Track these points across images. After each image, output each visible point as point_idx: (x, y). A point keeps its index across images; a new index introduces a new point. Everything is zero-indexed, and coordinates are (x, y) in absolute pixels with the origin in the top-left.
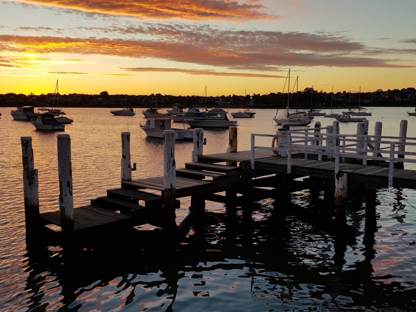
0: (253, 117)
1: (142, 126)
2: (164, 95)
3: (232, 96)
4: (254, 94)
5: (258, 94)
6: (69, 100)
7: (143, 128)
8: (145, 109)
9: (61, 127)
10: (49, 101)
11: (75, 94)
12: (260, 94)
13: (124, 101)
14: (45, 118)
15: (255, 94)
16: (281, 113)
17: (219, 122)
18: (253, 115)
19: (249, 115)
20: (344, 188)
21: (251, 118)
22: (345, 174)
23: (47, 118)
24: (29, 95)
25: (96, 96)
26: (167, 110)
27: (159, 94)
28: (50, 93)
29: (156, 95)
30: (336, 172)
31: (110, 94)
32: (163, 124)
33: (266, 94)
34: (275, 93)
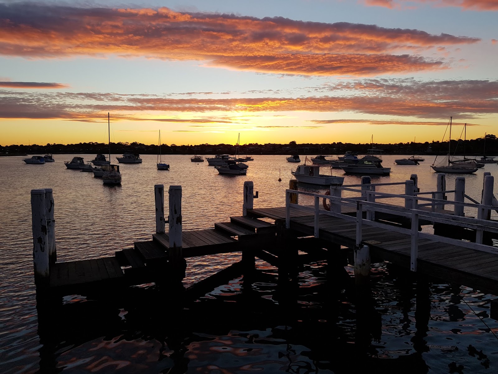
0: (418, 163)
1: (293, 172)
2: (344, 143)
3: (410, 143)
4: (433, 141)
5: (437, 141)
6: (262, 149)
7: (294, 174)
8: (314, 156)
9: (242, 172)
10: (248, 150)
11: (269, 144)
12: (439, 141)
13: (307, 150)
14: (230, 165)
15: (435, 141)
16: (441, 161)
17: (370, 169)
18: (418, 162)
19: (414, 162)
20: (364, 265)
21: (416, 165)
22: (365, 246)
23: (232, 165)
24: (235, 145)
25: (286, 145)
26: (338, 157)
27: (340, 143)
28: (251, 143)
29: (338, 143)
30: (358, 243)
31: (297, 143)
32: (312, 170)
33: (446, 141)
34: (456, 140)
